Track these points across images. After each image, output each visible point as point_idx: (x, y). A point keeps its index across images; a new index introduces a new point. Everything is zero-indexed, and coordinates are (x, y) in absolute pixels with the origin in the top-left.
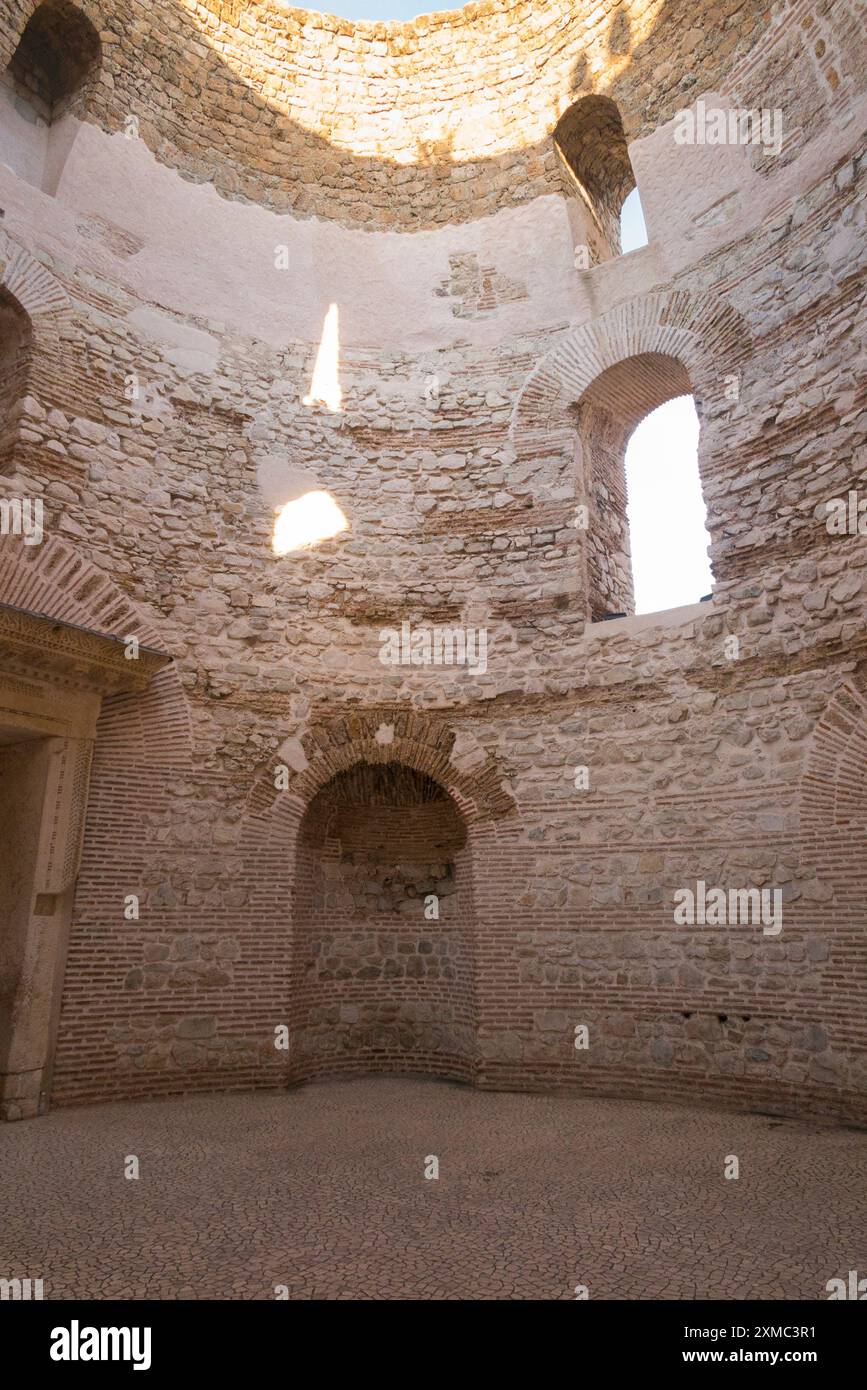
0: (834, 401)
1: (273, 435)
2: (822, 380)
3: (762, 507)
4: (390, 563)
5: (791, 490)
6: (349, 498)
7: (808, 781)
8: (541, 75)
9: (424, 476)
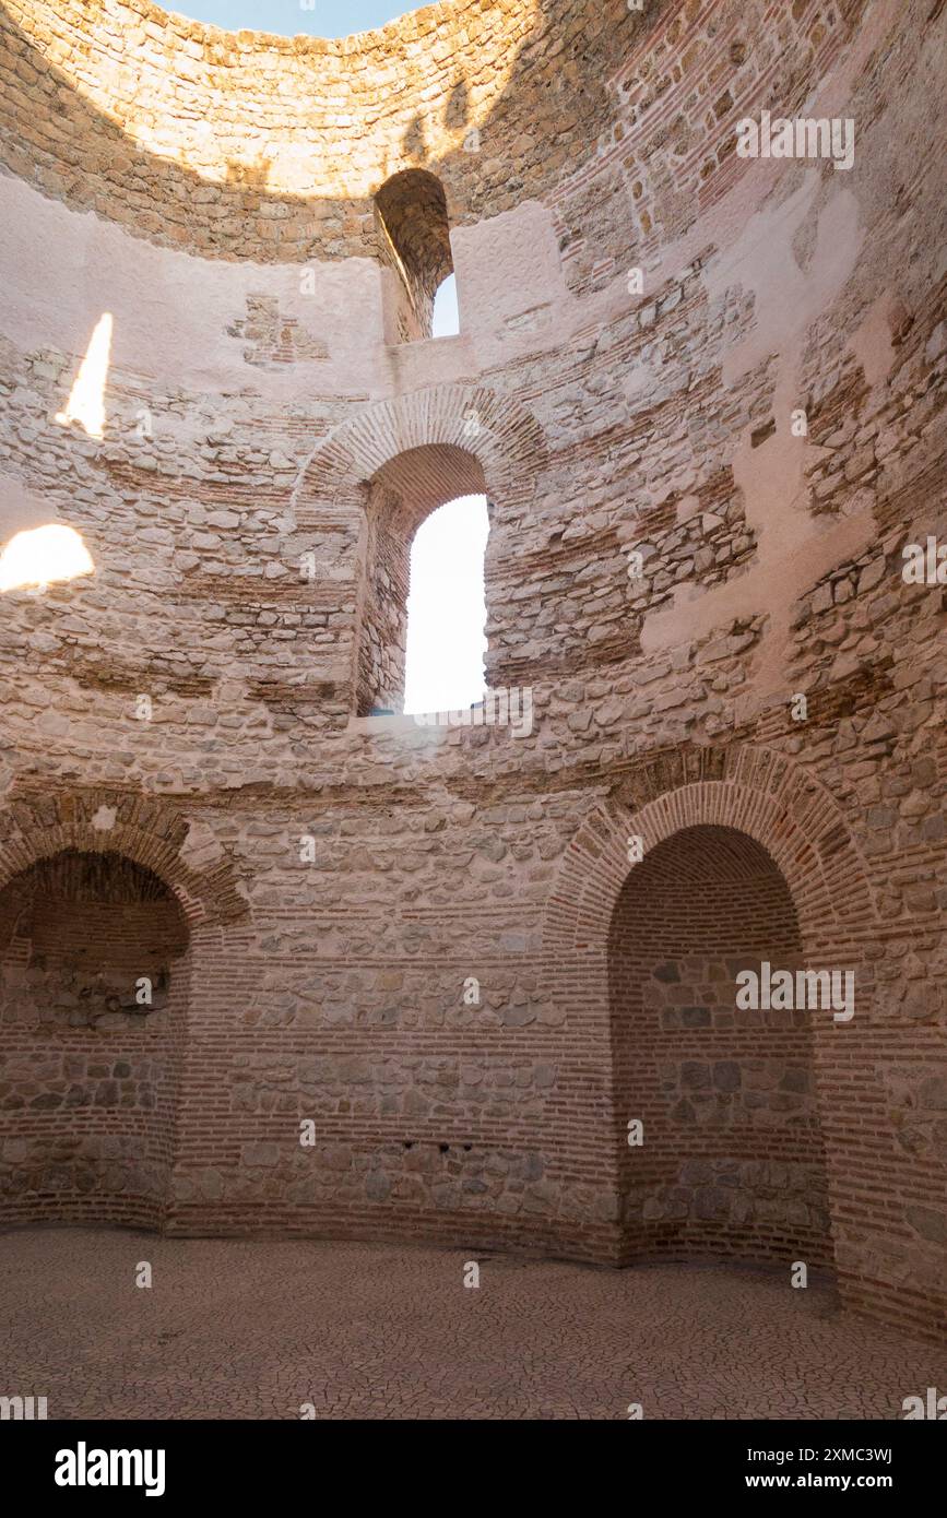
0: (617, 528)
2: (609, 505)
3: (540, 621)
4: (135, 622)
5: (569, 607)
6: (97, 540)
7: (554, 902)
8: (369, 132)
9: (189, 530)
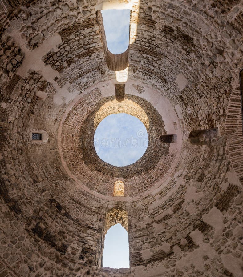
1: (177, 91)
5: (82, 42)
